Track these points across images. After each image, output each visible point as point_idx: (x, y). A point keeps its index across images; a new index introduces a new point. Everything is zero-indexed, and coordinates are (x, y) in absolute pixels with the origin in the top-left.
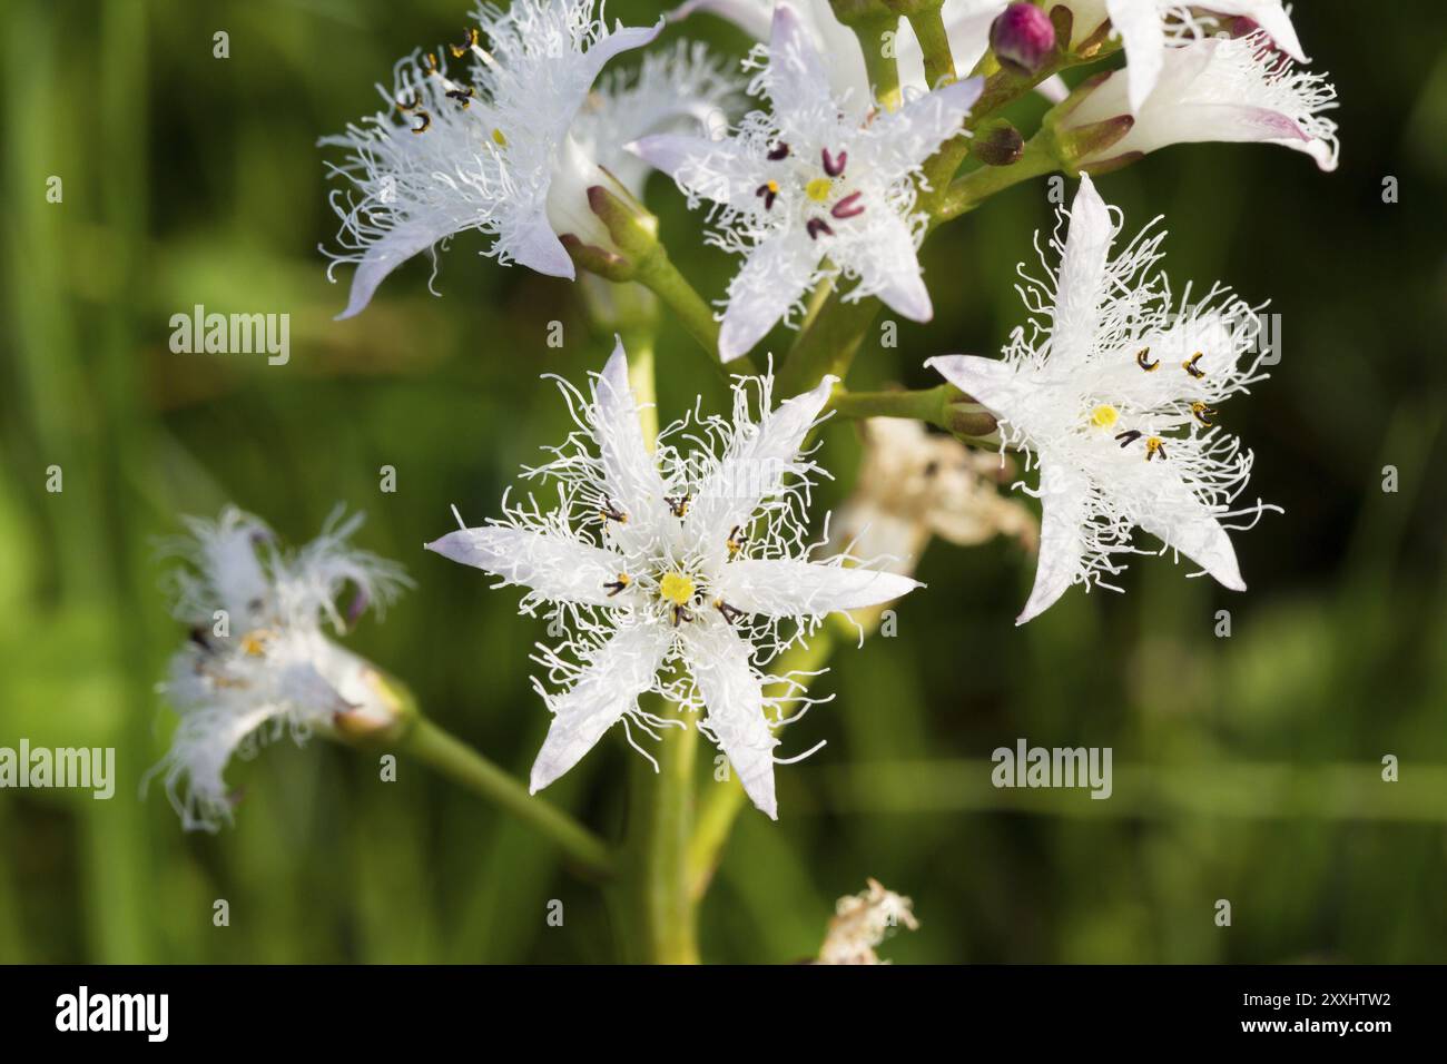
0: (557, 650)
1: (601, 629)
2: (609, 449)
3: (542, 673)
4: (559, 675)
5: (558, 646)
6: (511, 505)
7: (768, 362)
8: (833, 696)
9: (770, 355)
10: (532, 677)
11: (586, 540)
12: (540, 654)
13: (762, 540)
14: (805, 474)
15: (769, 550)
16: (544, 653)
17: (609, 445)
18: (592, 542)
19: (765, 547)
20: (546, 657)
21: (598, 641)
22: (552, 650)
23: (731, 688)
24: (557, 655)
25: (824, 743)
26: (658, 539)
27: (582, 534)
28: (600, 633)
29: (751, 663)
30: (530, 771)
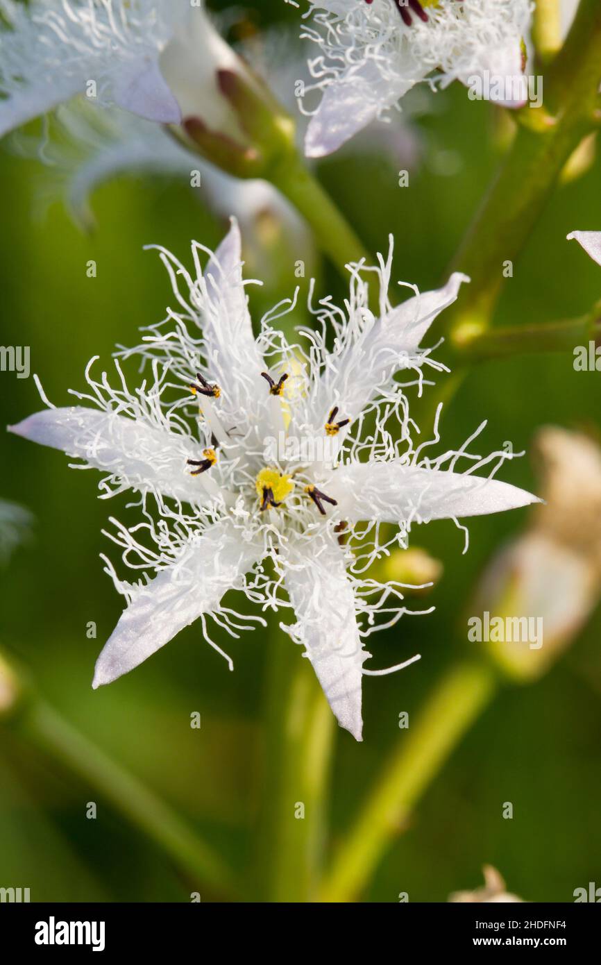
0: (132, 530)
1: (186, 520)
2: (212, 329)
3: (115, 552)
4: (133, 557)
5: (134, 525)
6: (96, 377)
7: (389, 244)
8: (432, 609)
9: (391, 237)
10: (102, 556)
11: (178, 427)
12: (115, 531)
13: (370, 438)
14: (420, 368)
15: (377, 449)
16: (119, 530)
17: (211, 326)
18: (186, 431)
19: (373, 446)
20: (120, 534)
21: (180, 532)
22: (127, 529)
23: (323, 590)
24: (132, 534)
25: (418, 657)
26: (256, 427)
27: (172, 419)
28: (184, 523)
29: (348, 570)
30: (95, 664)
